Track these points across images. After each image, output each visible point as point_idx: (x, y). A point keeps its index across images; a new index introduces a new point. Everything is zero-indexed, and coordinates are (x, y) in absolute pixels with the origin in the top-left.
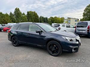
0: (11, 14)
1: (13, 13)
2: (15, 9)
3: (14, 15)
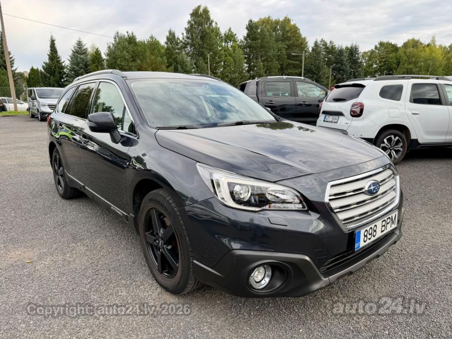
0: (171, 38)
1: (181, 34)
2: (192, 15)
3: (185, 45)
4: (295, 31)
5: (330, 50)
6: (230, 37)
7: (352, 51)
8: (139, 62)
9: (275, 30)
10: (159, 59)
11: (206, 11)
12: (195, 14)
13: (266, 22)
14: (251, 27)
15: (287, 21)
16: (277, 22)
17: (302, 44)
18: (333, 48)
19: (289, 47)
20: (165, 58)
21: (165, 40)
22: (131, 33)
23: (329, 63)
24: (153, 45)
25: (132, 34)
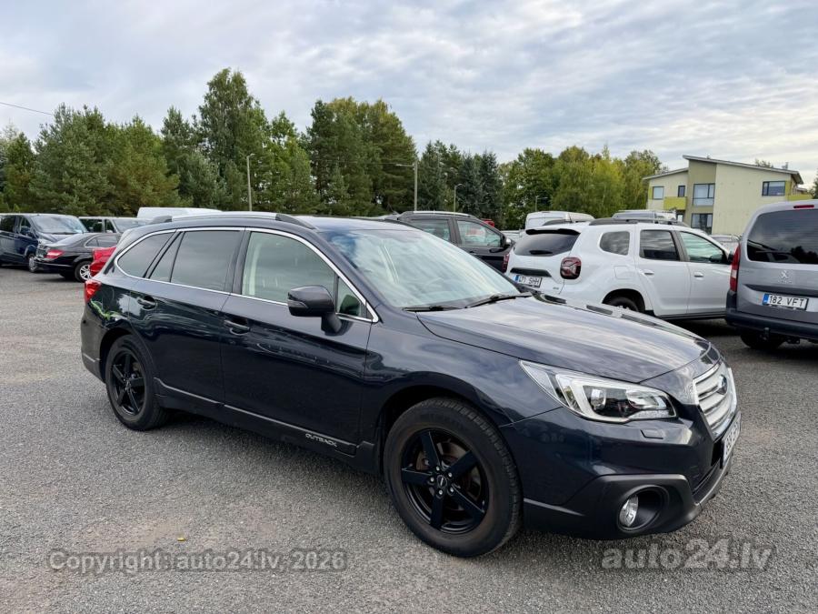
0: (174, 123)
1: (191, 115)
2: (212, 85)
3: (200, 137)
4: (394, 124)
5: (452, 159)
6: (283, 127)
7: (486, 163)
8: (110, 163)
9: (360, 119)
10: (151, 160)
11: (239, 81)
12: (218, 83)
13: (346, 106)
14: (321, 113)
15: (381, 107)
16: (364, 108)
17: (406, 148)
18: (456, 156)
19: (386, 151)
20: (163, 159)
21: (162, 126)
22: (93, 110)
23: (451, 182)
24: (139, 134)
25: (96, 111)
